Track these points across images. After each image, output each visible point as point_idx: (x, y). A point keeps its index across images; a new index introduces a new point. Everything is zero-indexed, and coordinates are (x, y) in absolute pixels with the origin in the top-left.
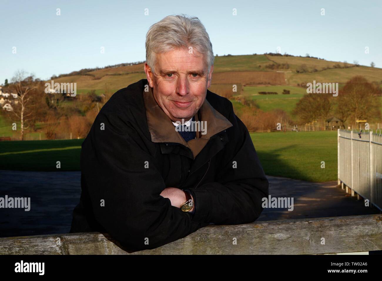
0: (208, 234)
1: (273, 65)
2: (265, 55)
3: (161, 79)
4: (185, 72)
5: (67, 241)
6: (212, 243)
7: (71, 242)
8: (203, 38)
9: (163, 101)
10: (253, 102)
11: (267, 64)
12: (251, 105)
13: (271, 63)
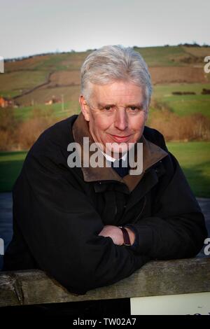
0: (162, 269)
1: (190, 59)
2: (180, 46)
3: (98, 112)
4: (124, 105)
5: (20, 278)
6: (166, 277)
7: (24, 279)
8: (142, 70)
9: (101, 135)
10: (165, 104)
11: (183, 57)
12: (163, 109)
13: (187, 56)
